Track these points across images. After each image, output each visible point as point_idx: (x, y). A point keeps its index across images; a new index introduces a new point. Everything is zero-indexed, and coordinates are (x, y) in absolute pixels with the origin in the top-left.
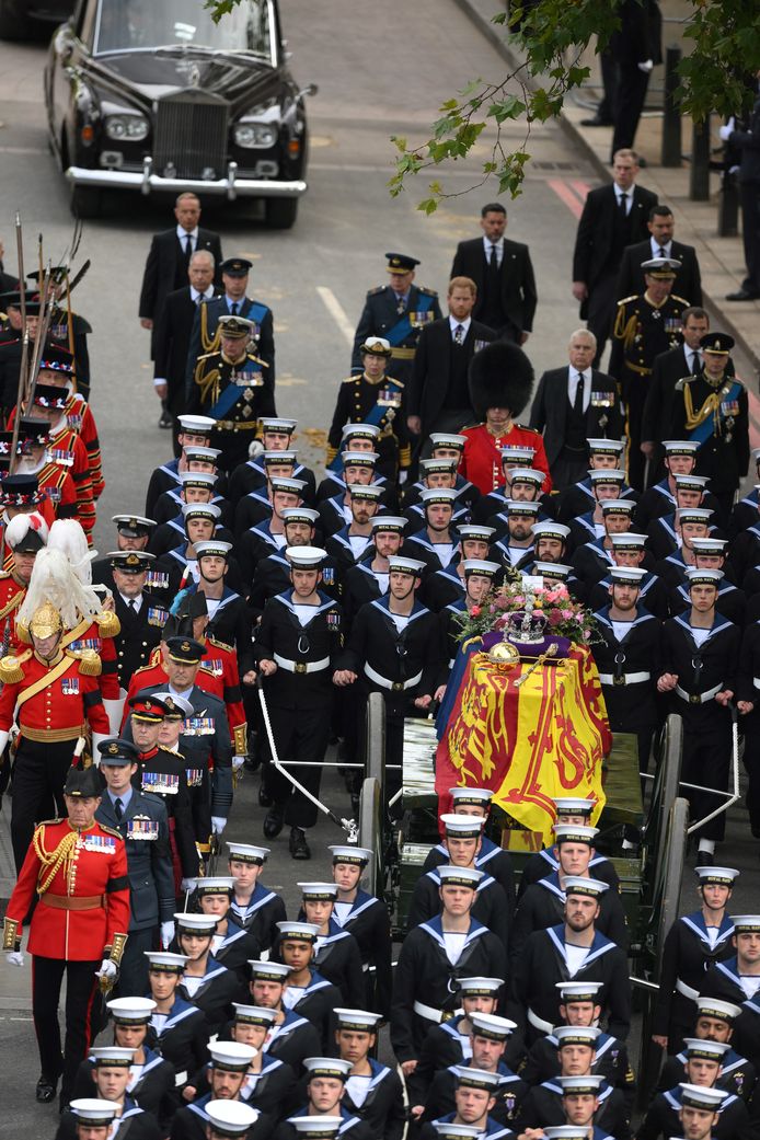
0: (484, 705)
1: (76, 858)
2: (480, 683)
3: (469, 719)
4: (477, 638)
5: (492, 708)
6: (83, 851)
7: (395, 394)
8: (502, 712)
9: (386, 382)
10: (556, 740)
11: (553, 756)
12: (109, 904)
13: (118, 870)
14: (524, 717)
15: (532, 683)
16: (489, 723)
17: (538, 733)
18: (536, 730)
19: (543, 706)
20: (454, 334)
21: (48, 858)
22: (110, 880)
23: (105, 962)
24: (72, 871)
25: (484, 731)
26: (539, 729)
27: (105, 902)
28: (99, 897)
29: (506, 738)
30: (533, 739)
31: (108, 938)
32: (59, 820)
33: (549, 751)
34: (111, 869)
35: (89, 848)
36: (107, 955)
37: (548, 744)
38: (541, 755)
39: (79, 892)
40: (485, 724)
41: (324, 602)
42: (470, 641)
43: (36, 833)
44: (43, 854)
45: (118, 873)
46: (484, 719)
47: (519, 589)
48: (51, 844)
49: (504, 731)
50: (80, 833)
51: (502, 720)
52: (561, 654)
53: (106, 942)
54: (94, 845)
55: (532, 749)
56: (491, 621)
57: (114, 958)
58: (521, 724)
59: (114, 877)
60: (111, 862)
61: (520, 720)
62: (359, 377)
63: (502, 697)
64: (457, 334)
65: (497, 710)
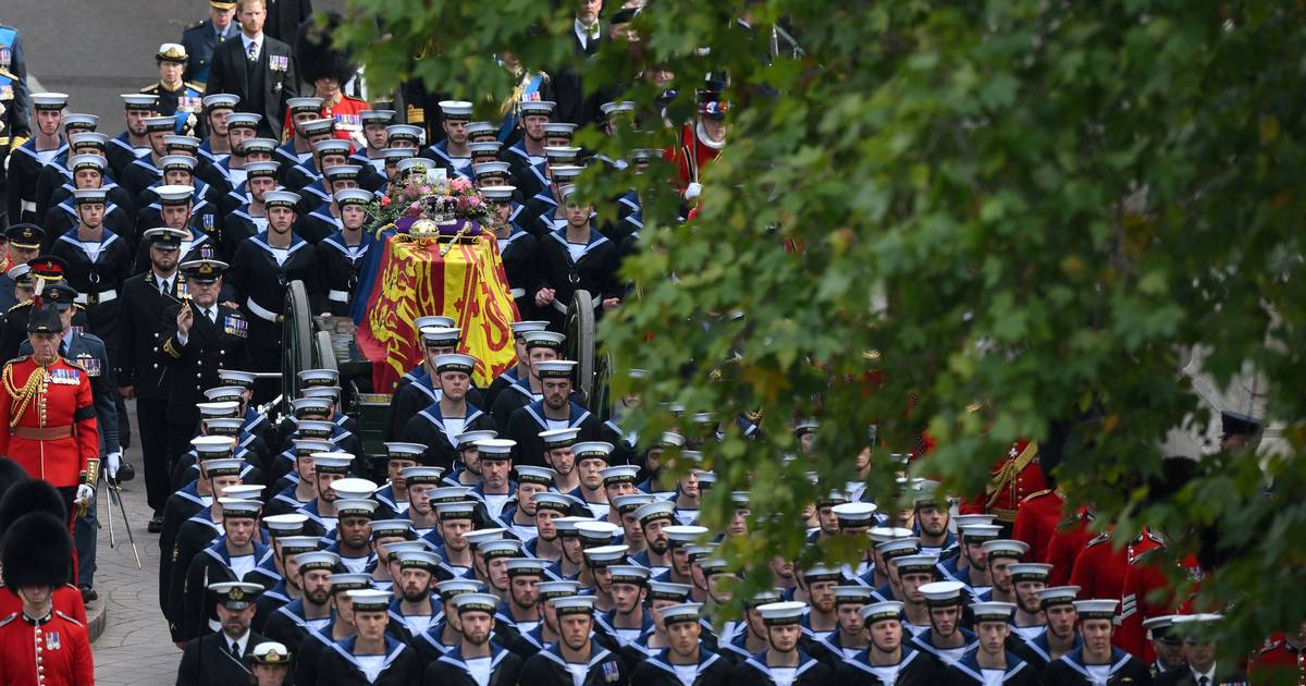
0: (412, 274)
1: (45, 390)
2: (402, 258)
3: (393, 294)
4: (390, 225)
5: (420, 276)
6: (51, 384)
7: (195, 99)
8: (429, 280)
9: (185, 88)
10: (482, 305)
11: (481, 319)
12: (79, 434)
13: (85, 399)
14: (449, 285)
15: (454, 255)
16: (417, 291)
17: (465, 299)
18: (461, 297)
19: (468, 274)
20: (248, 51)
21: (19, 394)
22: (78, 410)
23: (82, 487)
24: (42, 403)
25: (413, 298)
26: (465, 295)
27: (76, 432)
28: (70, 427)
29: (433, 305)
30: (459, 305)
31: (82, 464)
32: (25, 357)
33: (476, 315)
34: (77, 400)
35: (56, 380)
36: (83, 480)
37: (475, 309)
38: (468, 319)
39: (51, 423)
40: (413, 292)
41: (196, 237)
42: (384, 228)
43: (5, 372)
44: (14, 391)
45: (85, 402)
46: (413, 288)
47: (425, 181)
48: (20, 380)
49: (431, 299)
50: (46, 368)
51: (430, 288)
52: (475, 232)
53: (81, 468)
54: (61, 378)
55: (459, 314)
56: (401, 210)
57: (90, 482)
58: (447, 291)
59: (81, 406)
60: (78, 392)
61: (446, 287)
62: (156, 86)
63: (428, 266)
64: (250, 51)
65: (425, 279)
